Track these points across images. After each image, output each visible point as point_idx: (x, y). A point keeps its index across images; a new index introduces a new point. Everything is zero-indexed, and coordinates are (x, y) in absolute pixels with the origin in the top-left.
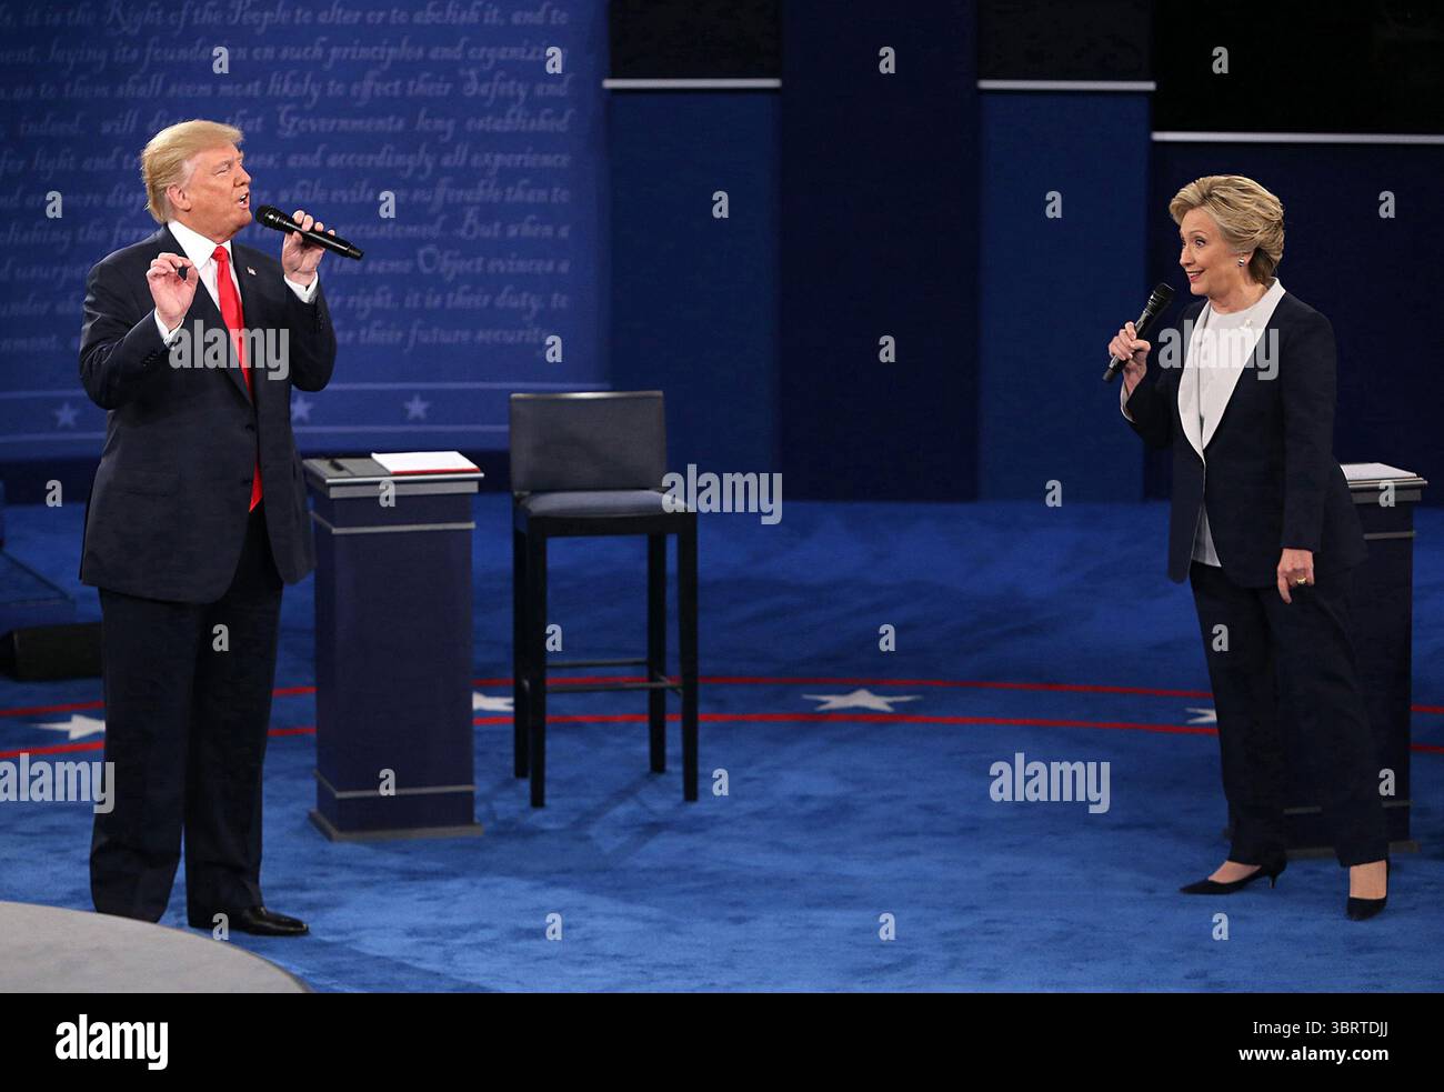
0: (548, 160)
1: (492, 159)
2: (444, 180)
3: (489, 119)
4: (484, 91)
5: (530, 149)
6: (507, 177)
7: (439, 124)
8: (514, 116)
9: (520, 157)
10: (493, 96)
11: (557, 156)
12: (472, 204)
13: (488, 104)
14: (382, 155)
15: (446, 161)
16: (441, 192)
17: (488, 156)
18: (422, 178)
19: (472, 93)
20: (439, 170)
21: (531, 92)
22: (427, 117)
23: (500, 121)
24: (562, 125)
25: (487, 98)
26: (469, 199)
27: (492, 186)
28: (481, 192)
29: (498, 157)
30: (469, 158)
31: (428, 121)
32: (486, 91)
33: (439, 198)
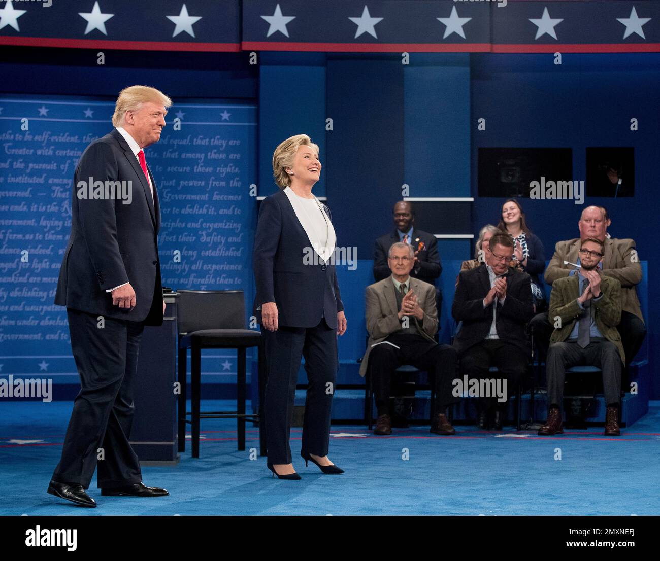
0: (233, 267)
1: (212, 267)
2: (193, 275)
3: (210, 251)
4: (208, 240)
5: (226, 263)
6: (217, 274)
7: (191, 253)
8: (220, 250)
9: (222, 266)
10: (211, 242)
11: (236, 266)
12: (203, 285)
13: (210, 245)
14: (169, 265)
15: (193, 268)
16: (191, 279)
17: (210, 266)
18: (184, 274)
19: (204, 241)
20: (190, 270)
21: (227, 240)
22: (186, 250)
23: (214, 252)
24: (239, 254)
25: (209, 243)
26: (202, 282)
27: (211, 278)
28: (207, 279)
29: (214, 266)
30: (203, 266)
31: (186, 252)
32: (209, 240)
33: (191, 282)
